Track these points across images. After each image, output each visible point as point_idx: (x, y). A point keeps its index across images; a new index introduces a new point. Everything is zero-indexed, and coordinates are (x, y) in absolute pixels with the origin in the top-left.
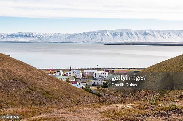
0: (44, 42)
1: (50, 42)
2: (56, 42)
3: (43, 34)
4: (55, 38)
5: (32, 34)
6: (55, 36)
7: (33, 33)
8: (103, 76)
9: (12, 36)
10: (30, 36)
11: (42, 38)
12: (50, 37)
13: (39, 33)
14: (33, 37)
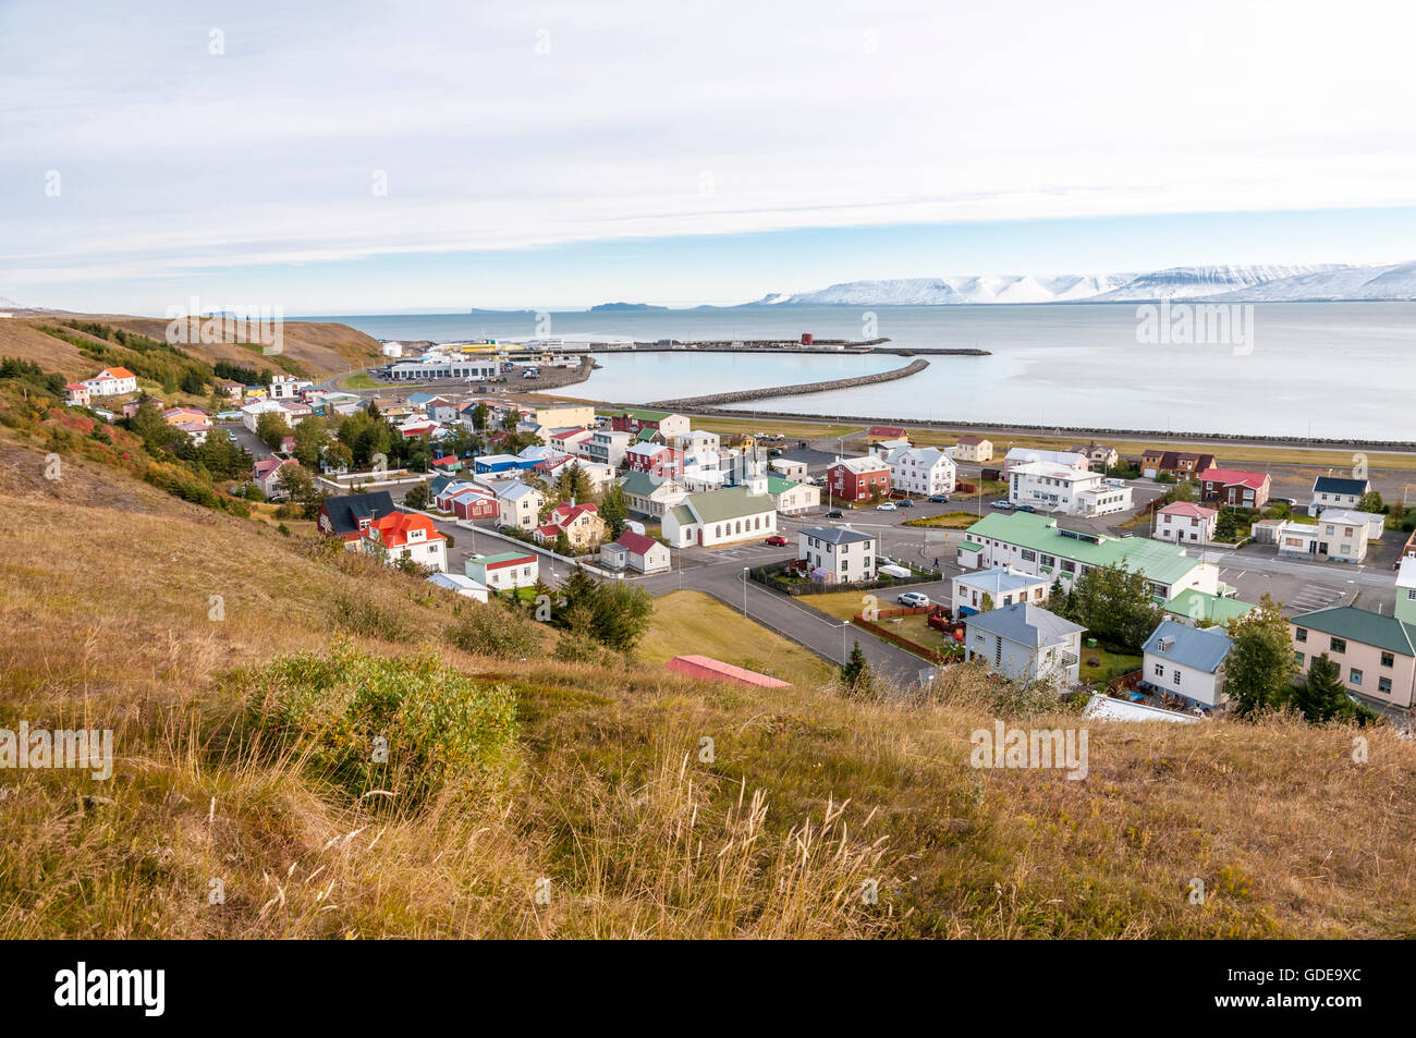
0: (1269, 299)
1: (1297, 299)
2: (1324, 296)
3: (1271, 268)
4: (1320, 282)
5: (1227, 271)
6: (1321, 278)
7: (1232, 269)
8: (1054, 498)
9: (1151, 279)
10: (1217, 280)
11: (1266, 284)
12: (1299, 280)
13: (1254, 268)
14: (1230, 281)
